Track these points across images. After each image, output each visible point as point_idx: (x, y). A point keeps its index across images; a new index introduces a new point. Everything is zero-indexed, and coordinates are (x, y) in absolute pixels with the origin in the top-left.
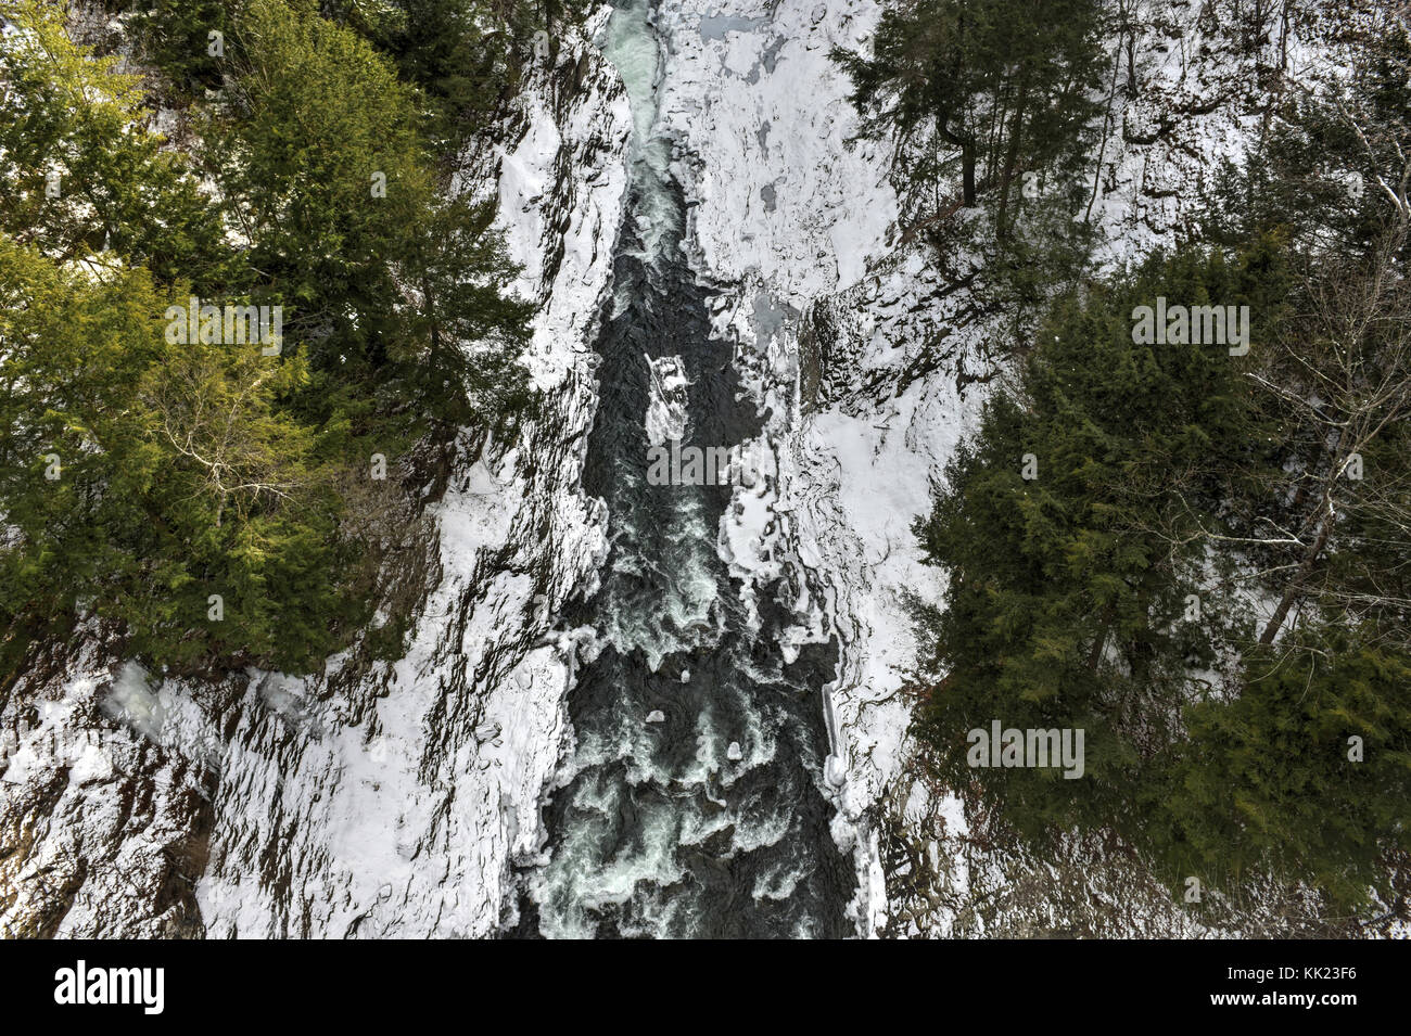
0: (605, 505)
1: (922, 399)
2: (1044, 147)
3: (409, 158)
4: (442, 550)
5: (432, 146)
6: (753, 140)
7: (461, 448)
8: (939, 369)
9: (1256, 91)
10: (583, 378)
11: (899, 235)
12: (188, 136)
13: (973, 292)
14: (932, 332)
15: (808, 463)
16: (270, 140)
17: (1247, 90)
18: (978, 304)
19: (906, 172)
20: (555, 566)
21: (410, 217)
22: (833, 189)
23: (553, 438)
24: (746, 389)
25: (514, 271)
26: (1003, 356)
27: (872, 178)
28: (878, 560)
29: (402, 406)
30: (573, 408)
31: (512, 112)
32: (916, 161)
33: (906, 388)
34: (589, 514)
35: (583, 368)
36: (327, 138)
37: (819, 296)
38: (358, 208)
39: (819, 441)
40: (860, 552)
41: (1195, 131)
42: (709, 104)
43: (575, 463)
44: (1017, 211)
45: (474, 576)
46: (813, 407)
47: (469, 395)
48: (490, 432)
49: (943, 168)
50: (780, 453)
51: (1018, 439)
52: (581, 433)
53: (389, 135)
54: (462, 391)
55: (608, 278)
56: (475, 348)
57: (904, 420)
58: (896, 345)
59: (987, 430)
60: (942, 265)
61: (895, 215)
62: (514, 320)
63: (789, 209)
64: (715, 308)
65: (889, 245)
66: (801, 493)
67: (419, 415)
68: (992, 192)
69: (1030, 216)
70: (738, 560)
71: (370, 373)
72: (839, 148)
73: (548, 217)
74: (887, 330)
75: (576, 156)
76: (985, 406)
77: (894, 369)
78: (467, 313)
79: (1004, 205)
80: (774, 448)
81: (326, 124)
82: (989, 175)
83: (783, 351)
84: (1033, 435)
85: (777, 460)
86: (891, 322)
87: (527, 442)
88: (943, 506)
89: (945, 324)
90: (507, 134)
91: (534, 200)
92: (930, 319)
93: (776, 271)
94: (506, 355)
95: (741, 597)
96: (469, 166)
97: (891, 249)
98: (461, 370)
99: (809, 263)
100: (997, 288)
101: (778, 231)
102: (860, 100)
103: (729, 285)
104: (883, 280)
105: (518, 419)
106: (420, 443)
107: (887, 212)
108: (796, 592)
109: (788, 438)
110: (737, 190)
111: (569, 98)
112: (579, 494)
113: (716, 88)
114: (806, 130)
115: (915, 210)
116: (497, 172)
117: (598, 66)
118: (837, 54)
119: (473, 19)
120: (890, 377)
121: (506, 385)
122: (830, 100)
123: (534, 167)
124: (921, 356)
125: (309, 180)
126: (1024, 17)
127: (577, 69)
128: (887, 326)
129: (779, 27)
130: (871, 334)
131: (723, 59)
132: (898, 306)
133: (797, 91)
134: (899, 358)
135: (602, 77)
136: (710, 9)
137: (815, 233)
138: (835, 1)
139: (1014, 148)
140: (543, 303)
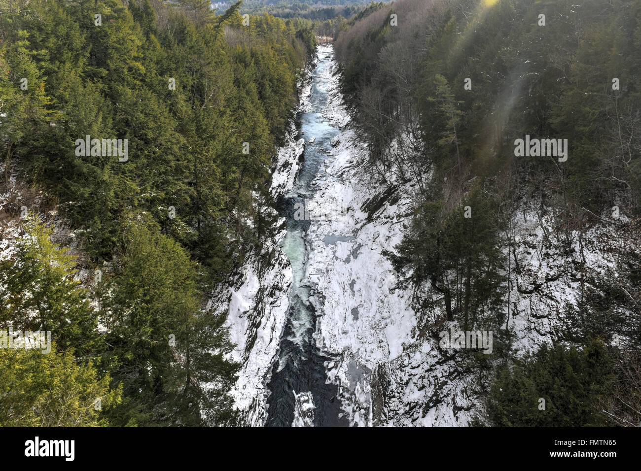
1: (436, 419)
2: (482, 295)
3: (189, 293)
5: (201, 288)
6: (347, 287)
8: (443, 403)
9: (574, 272)
10: (261, 403)
11: (418, 333)
12: (91, 281)
13: (456, 362)
14: (438, 383)
16: (128, 284)
17: (570, 271)
18: (459, 369)
19: (419, 303)
21: (185, 320)
22: (385, 310)
24: (344, 411)
25: (231, 347)
26: (475, 397)
27: (403, 306)
29: (166, 416)
30: (254, 419)
31: (239, 273)
32: (423, 299)
33: (426, 413)
35: (261, 397)
36: (154, 284)
37: (380, 362)
38: (162, 316)
41: (551, 288)
42: (328, 271)
44: (473, 324)
46: (379, 423)
47: (201, 411)
49: (438, 303)
53: (182, 283)
54: (198, 409)
55: (277, 350)
56: (207, 386)
58: (420, 390)
60: (439, 349)
61: (415, 323)
62: (229, 372)
63: (365, 319)
64: (329, 367)
65: (413, 337)
67: (174, 421)
68: (460, 314)
69: (479, 326)
71: (152, 398)
72: (388, 292)
73: (251, 320)
74: (415, 381)
75: (266, 293)
77: (420, 402)
78: (206, 368)
79: (467, 320)
82: (458, 307)
83: (363, 390)
86: (417, 377)
89: (444, 379)
90: (236, 283)
91: (245, 313)
92: (436, 376)
93: (359, 349)
94: (223, 391)
96: (217, 296)
97: (414, 340)
98: (199, 398)
99: (375, 346)
100: (468, 361)
101: (360, 330)
102: (396, 272)
103: (336, 355)
104: (411, 355)
107: (411, 322)
110: (340, 310)
111: (265, 268)
113: (331, 265)
114: (372, 283)
115: (424, 321)
116: (229, 300)
117: (279, 255)
118: (385, 253)
119: (226, 235)
120: (418, 407)
121: (220, 406)
122: (383, 271)
123: (247, 298)
124: (433, 396)
125: (141, 302)
126: (466, 240)
127: (270, 257)
128: (415, 379)
129: (359, 240)
130: (407, 383)
131: (334, 253)
132: (420, 368)
133: (367, 267)
134: (422, 396)
135: (280, 259)
136: (329, 232)
137: (377, 331)
138: (383, 230)
139: (468, 294)
140: (244, 363)
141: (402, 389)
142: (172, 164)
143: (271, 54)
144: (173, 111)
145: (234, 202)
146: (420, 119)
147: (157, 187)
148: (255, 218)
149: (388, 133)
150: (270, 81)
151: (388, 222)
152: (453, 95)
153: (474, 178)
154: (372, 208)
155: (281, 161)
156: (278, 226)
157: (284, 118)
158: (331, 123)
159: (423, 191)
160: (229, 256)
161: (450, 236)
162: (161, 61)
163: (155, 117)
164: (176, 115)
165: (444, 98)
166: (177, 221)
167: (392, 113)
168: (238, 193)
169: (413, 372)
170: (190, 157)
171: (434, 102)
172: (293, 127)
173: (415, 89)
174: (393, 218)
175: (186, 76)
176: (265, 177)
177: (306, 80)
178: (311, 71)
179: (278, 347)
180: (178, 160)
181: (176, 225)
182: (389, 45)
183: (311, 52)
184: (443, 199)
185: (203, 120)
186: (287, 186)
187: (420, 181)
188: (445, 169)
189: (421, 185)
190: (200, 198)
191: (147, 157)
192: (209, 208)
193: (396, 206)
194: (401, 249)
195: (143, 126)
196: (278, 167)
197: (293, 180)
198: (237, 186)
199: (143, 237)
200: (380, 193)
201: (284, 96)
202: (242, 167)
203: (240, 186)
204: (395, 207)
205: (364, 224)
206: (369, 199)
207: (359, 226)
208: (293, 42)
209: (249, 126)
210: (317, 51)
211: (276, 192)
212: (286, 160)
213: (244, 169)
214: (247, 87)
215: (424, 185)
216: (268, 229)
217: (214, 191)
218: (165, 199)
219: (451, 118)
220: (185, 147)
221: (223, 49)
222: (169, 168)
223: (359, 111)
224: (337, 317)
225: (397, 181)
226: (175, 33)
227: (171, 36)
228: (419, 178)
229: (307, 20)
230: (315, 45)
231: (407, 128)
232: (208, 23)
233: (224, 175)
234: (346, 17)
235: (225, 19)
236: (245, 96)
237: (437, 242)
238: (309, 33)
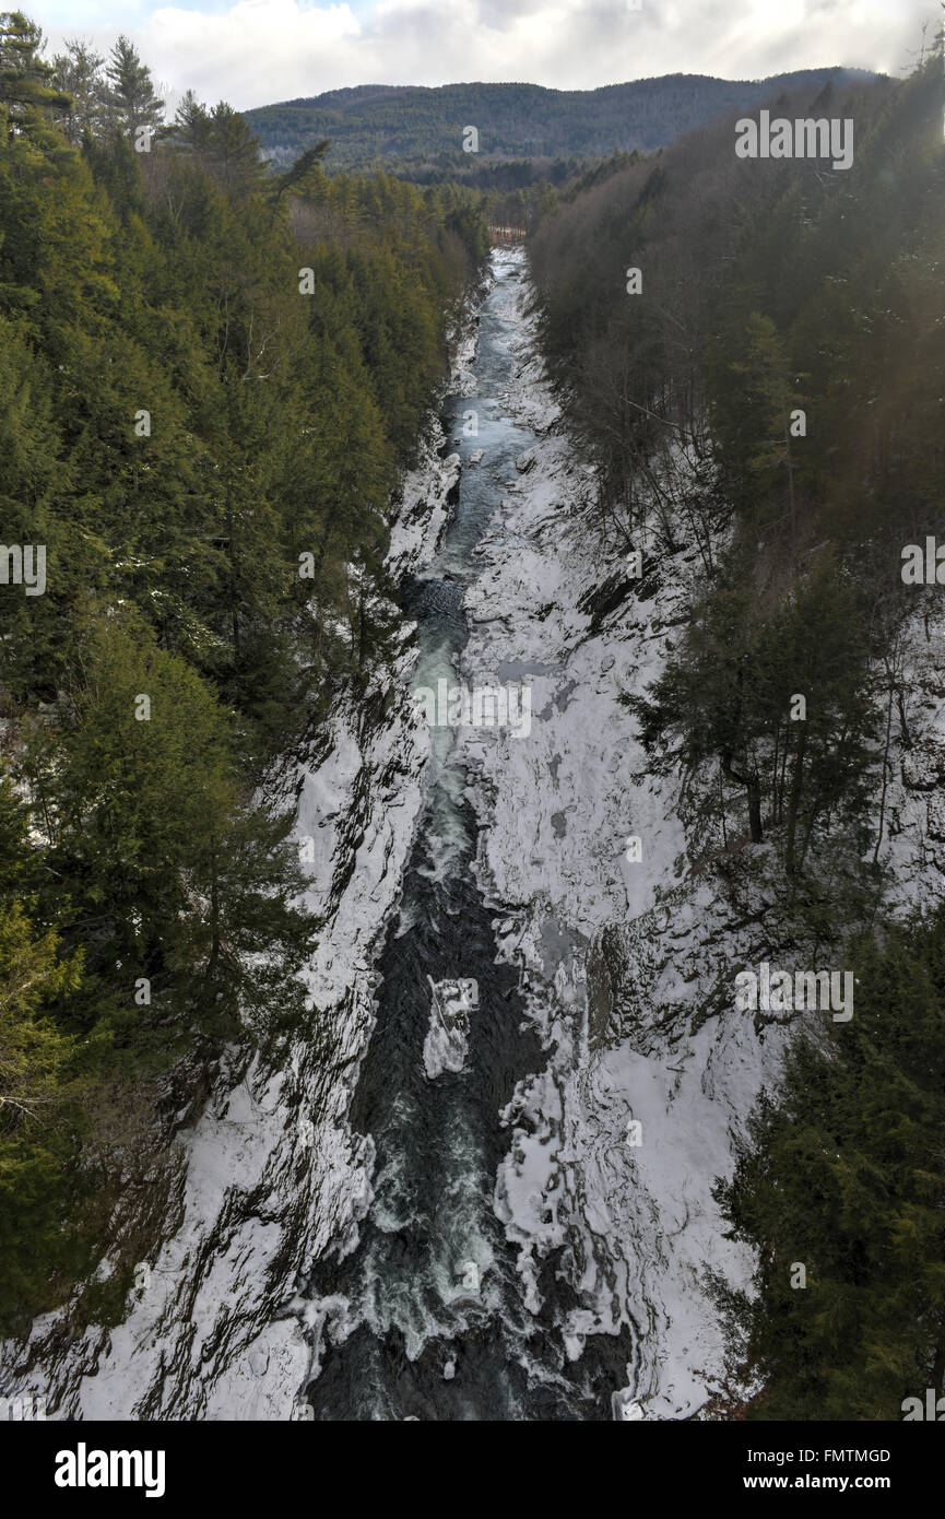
0: (372, 1144)
1: (718, 1040)
2: (827, 790)
3: (217, 772)
4: (187, 1187)
5: (241, 762)
6: (544, 770)
7: (225, 1069)
8: (734, 1008)
10: (362, 997)
11: (688, 867)
12: (14, 742)
13: (766, 927)
14: (726, 968)
15: (596, 1106)
16: (90, 749)
18: (771, 940)
19: (693, 806)
20: (311, 1215)
21: (210, 826)
22: (622, 819)
23: (323, 1062)
24: (531, 1019)
25: (303, 884)
27: (660, 811)
28: (675, 1228)
29: (170, 1018)
30: (347, 1030)
31: (319, 735)
32: (702, 797)
33: (700, 1026)
34: (354, 1153)
35: (363, 987)
37: (608, 924)
38: (161, 816)
39: (609, 1080)
40: (655, 1218)
42: (503, 736)
43: (345, 1092)
44: (805, 849)
45: (219, 1222)
46: (601, 1044)
47: (241, 1010)
48: (258, 1052)
49: (732, 805)
50: (566, 1094)
51: (825, 1091)
52: (354, 1059)
53: (202, 750)
54: (235, 1003)
55: (397, 895)
56: (255, 961)
57: (700, 1062)
58: (688, 980)
59: (790, 1078)
60: (732, 899)
61: (683, 847)
62: (298, 934)
63: (578, 836)
64: (502, 931)
65: (678, 876)
66: (589, 1142)
67: (188, 1028)
68: (778, 829)
69: (818, 854)
70: (518, 1219)
72: (628, 782)
73: (343, 832)
74: (679, 962)
75: (375, 777)
76: (787, 1051)
77: (687, 1004)
78: (252, 923)
79: (791, 842)
80: (560, 1086)
82: (774, 813)
83: (570, 979)
84: (843, 1088)
85: (563, 1100)
86: (682, 954)
87: (295, 1066)
88: (746, 1166)
89: (739, 960)
90: (312, 755)
91: (331, 817)
92: (722, 954)
93: (565, 896)
94: (285, 971)
95: (519, 1267)
96: (273, 781)
97: (681, 880)
98: (237, 983)
99: (598, 891)
100: (790, 925)
101: (567, 857)
102: (647, 740)
103: (517, 908)
104: (673, 910)
105: (290, 1039)
106: (181, 1060)
107: (676, 844)
108: (582, 1267)
109: (575, 1076)
110: (529, 816)
111: (374, 725)
112: (345, 1128)
114: (596, 764)
115: (703, 843)
116: (299, 789)
117: (403, 699)
118: (625, 699)
119: (293, 653)
120: (683, 1014)
121: (281, 1001)
122: (619, 737)
123: (334, 786)
124: (715, 993)
125: (119, 788)
126: (798, 674)
127: (384, 701)
128: (678, 959)
129: (571, 673)
130: (663, 966)
132: (690, 938)
133: (587, 729)
134: (692, 993)
135: (406, 708)
136: (508, 655)
137: (604, 862)
138: (623, 653)
139: (798, 789)
140: (329, 917)
141: (652, 978)
142: (180, 499)
143: (392, 264)
144: (180, 384)
145: (310, 585)
146: (711, 413)
147: (149, 549)
148: (353, 621)
149: (640, 444)
150: (388, 324)
151: (633, 635)
152: (788, 359)
153: (823, 545)
154: (603, 603)
155: (409, 502)
156: (402, 638)
157: (417, 407)
158: (518, 421)
159: (711, 571)
160: (299, 698)
161: (766, 664)
162: (154, 273)
163: (142, 398)
164: (186, 394)
165: (766, 365)
166: (190, 623)
167: (650, 399)
168: (318, 566)
169: (676, 944)
170: (219, 486)
171: (743, 375)
172: (437, 428)
173: (704, 347)
174: (645, 627)
175: (208, 308)
177: (465, 323)
178: (476, 305)
179: (399, 889)
180: (191, 492)
181: (188, 630)
182: (649, 248)
183: (480, 262)
184: (754, 588)
185: (245, 406)
186: (422, 555)
187: (704, 549)
188: (762, 523)
189: (707, 557)
190: (239, 576)
191: (127, 484)
192: (257, 597)
193: (653, 601)
194: (660, 691)
195: (116, 416)
196: (403, 516)
197: (433, 542)
198: (316, 551)
199: (121, 652)
200: (618, 574)
201: (419, 358)
202: (325, 513)
203: (322, 551)
204: (650, 604)
205: (584, 640)
206: (595, 586)
207: (571, 643)
208: (440, 238)
209: (341, 421)
210: (490, 261)
211: (398, 568)
212: (421, 500)
213: (332, 514)
214: (339, 338)
215: (715, 558)
216: (381, 644)
217: (268, 561)
218: (165, 574)
219: (780, 411)
220: (205, 465)
221: (288, 250)
222: (172, 509)
223: (580, 395)
224: (521, 831)
225: (657, 548)
226: (183, 212)
227: (174, 218)
228: (703, 544)
229: (470, 190)
230: (488, 246)
231: (683, 433)
232: (255, 190)
233: (288, 526)
234: (555, 184)
235: (291, 183)
236: (334, 355)
237: (736, 678)
238: (474, 218)
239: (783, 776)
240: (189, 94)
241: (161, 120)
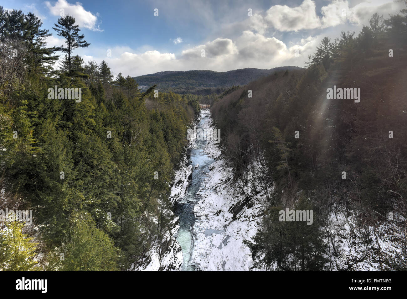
5: (120, 267)
6: (220, 267)
9: (374, 256)
12: (45, 261)
16: (70, 264)
17: (371, 255)
31: (146, 256)
36: (87, 264)
41: (359, 267)
42: (207, 255)
53: (107, 263)
81: (89, 259)
90: (144, 263)
102: (254, 255)
111: (164, 252)
113: (209, 250)
114: (237, 264)
117: (174, 243)
118: (245, 242)
119: (139, 229)
122: (244, 254)
126: (299, 233)
127: (168, 243)
129: (228, 233)
131: (211, 241)
133: (234, 252)
135: (175, 246)
136: (208, 227)
138: (244, 226)
142: (107, 181)
143: (173, 114)
144: (111, 147)
145: (146, 206)
146: (264, 153)
147: (96, 196)
148: (159, 217)
149: (245, 162)
150: (172, 130)
151: (246, 220)
152: (284, 139)
153: (301, 191)
154: (236, 210)
155: (177, 179)
156: (174, 222)
157: (180, 152)
158: (209, 156)
159: (269, 199)
160: (140, 243)
162: (106, 118)
163: (99, 152)
164: (112, 150)
165: (279, 140)
167: (247, 150)
168: (149, 200)
170: (119, 177)
171: (272, 143)
172: (185, 158)
173: (261, 135)
174: (250, 217)
175: (120, 127)
176: (166, 190)
177: (193, 129)
178: (197, 124)
180: (111, 179)
181: (106, 222)
182: (243, 110)
183: (197, 113)
184: (282, 205)
185: (129, 154)
186: (181, 195)
187: (266, 193)
188: (282, 185)
189: (267, 195)
190: (124, 204)
191: (92, 176)
192: (129, 210)
193: (252, 209)
194: (256, 239)
195: (91, 157)
196: (175, 183)
197: (184, 191)
198: (148, 196)
199: (84, 230)
200: (240, 201)
201: (180, 139)
202: (152, 184)
203: (150, 196)
204: (251, 210)
205: (231, 222)
206: (234, 205)
207: (227, 223)
208: (186, 107)
209: (157, 157)
210: (200, 113)
211: (173, 200)
212: (181, 179)
213: (153, 184)
214: (157, 134)
215: (269, 195)
216: (168, 225)
217: (133, 199)
218: (101, 204)
219: (284, 153)
220: (116, 170)
221: (144, 111)
222: (105, 184)
223: (227, 148)
225: (252, 192)
226: (116, 102)
227: (113, 104)
228: (266, 191)
229: (194, 95)
230: (199, 109)
231: (257, 159)
232: (136, 97)
233: (140, 188)
234: (217, 94)
235: (146, 95)
236: (156, 139)
237: (279, 234)
238: (196, 103)
239: (298, 267)
240: (120, 74)
241: (112, 80)
